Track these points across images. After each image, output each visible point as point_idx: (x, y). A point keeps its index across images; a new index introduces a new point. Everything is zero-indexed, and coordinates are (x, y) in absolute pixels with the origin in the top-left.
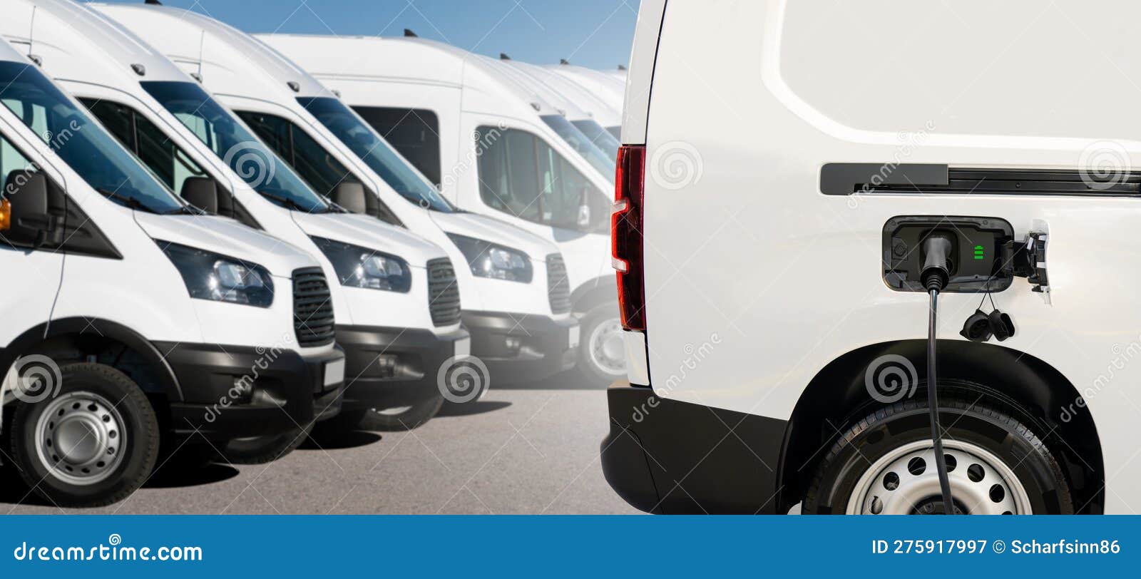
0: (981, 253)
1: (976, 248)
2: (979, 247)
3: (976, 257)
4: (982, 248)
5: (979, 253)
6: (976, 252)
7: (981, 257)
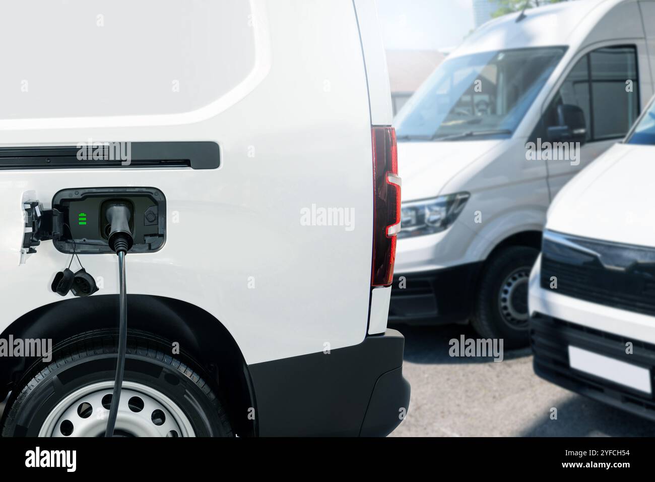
0: (85, 219)
1: (80, 215)
2: (82, 214)
3: (80, 223)
4: (85, 215)
5: (83, 219)
6: (80, 219)
7: (85, 223)
